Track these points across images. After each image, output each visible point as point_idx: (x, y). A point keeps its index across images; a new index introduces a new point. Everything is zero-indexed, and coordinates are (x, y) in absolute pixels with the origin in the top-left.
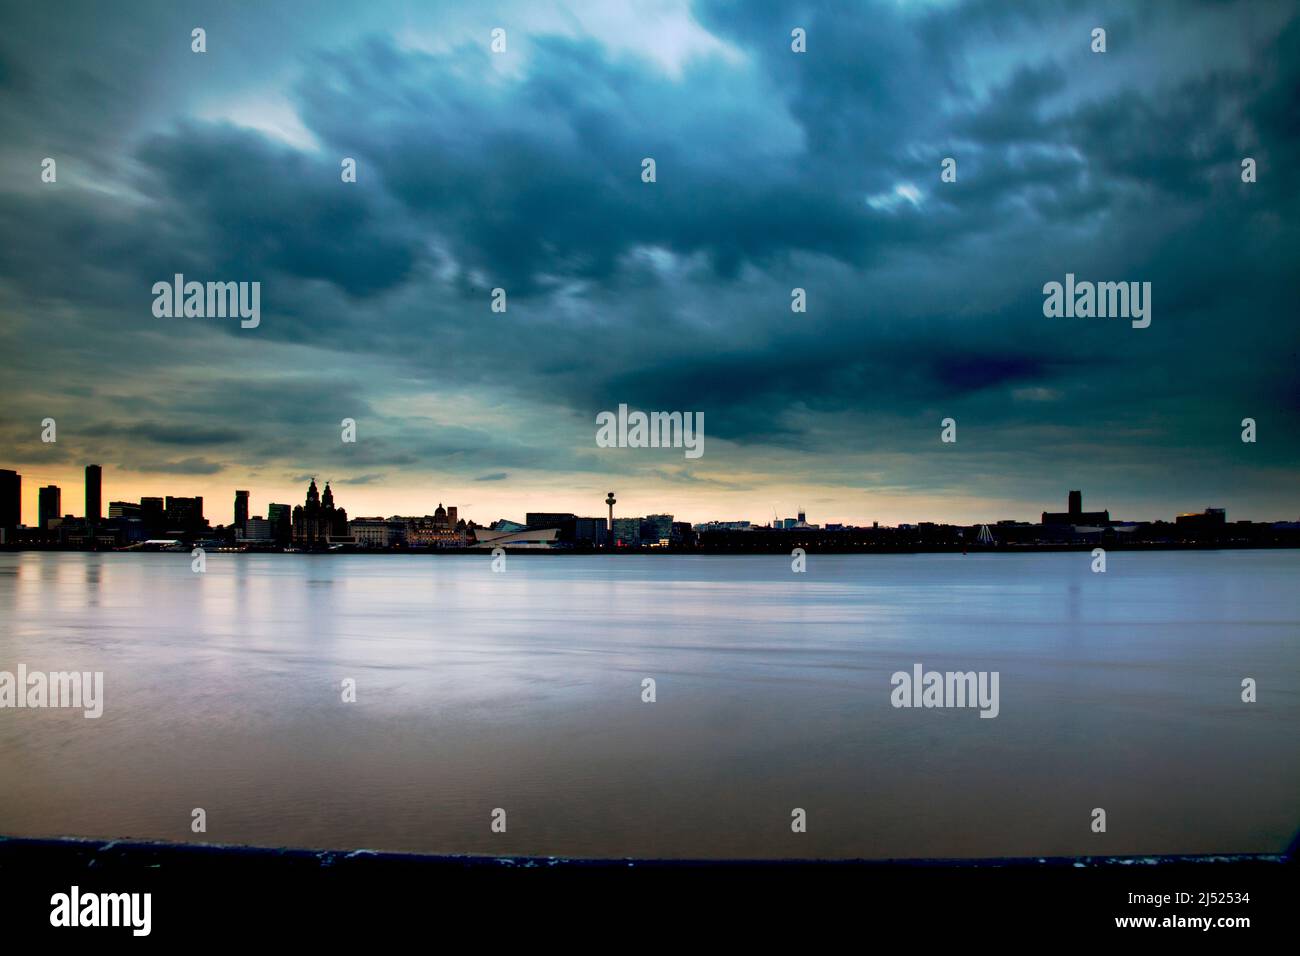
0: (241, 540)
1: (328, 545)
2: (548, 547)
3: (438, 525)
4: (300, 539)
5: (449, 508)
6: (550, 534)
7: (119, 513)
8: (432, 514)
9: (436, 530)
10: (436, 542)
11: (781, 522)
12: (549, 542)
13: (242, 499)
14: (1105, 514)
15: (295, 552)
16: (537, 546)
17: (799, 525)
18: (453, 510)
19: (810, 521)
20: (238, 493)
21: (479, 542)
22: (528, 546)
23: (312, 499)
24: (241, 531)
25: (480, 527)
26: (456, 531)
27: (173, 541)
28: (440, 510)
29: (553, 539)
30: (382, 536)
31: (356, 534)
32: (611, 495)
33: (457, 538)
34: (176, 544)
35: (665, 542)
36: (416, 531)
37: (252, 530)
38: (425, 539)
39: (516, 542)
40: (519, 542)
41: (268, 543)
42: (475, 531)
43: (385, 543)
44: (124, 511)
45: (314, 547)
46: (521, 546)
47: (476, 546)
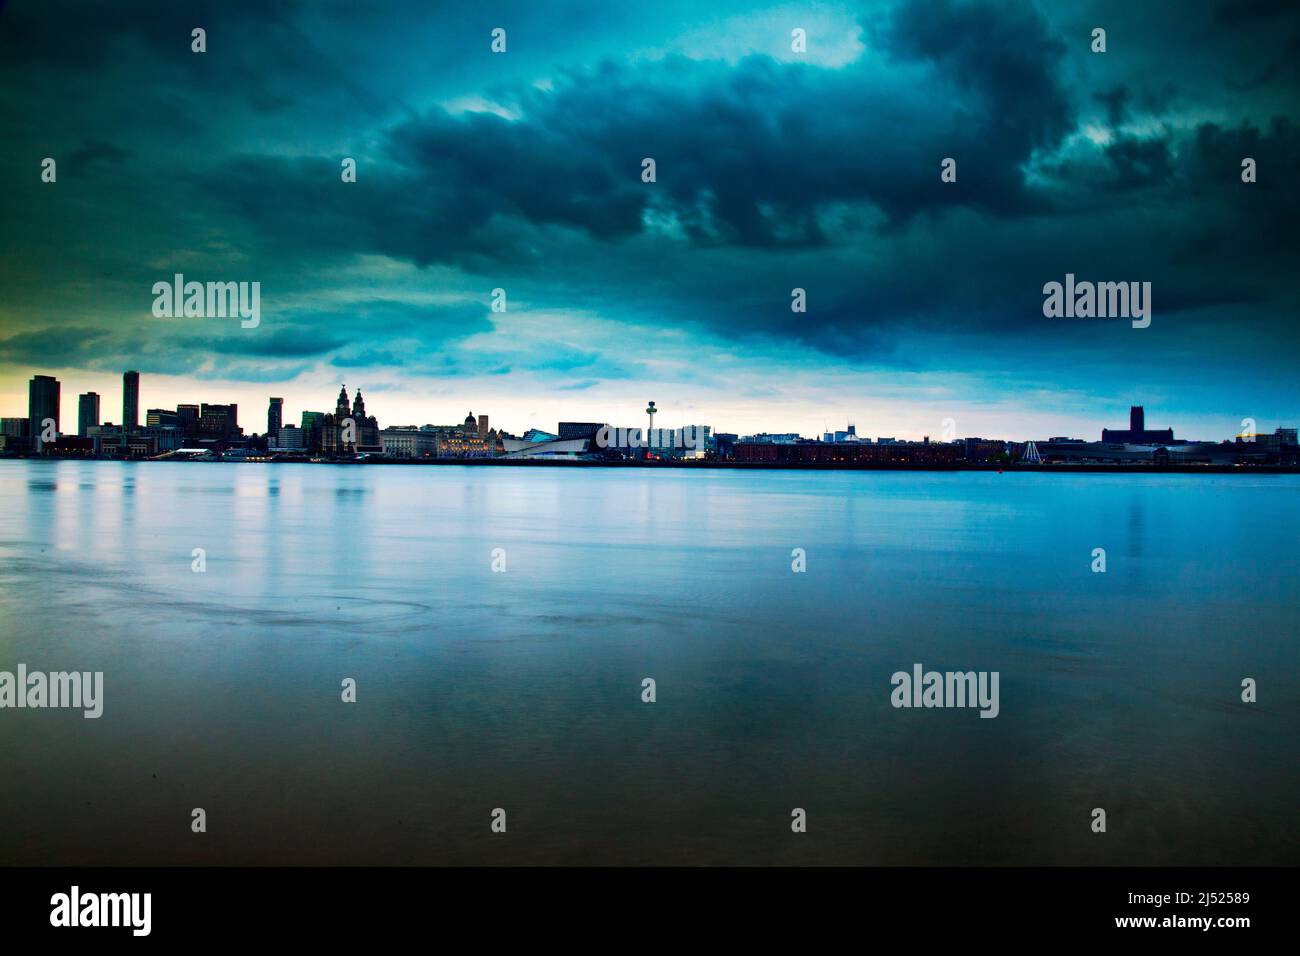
0: (274, 449)
1: (356, 455)
2: (576, 458)
3: (468, 434)
4: (330, 449)
5: (480, 417)
6: (579, 445)
7: (156, 420)
8: (463, 423)
9: (466, 440)
10: (465, 452)
11: (830, 435)
12: (578, 454)
13: (276, 406)
14: (1170, 432)
15: (322, 462)
16: (565, 457)
17: (848, 438)
18: (484, 419)
19: (861, 434)
20: (272, 400)
21: (507, 453)
22: (556, 457)
23: (342, 406)
24: (274, 439)
25: (512, 437)
26: (485, 441)
27: (203, 450)
28: (470, 419)
29: (581, 450)
30: (411, 446)
31: (385, 443)
32: (652, 404)
33: (486, 448)
34: (206, 453)
35: (700, 454)
36: (444, 440)
37: (284, 437)
38: (455, 449)
39: (544, 453)
40: (547, 453)
41: (297, 453)
42: (504, 441)
43: (414, 453)
44: (161, 417)
45: (342, 456)
46: (549, 457)
47: (503, 457)
